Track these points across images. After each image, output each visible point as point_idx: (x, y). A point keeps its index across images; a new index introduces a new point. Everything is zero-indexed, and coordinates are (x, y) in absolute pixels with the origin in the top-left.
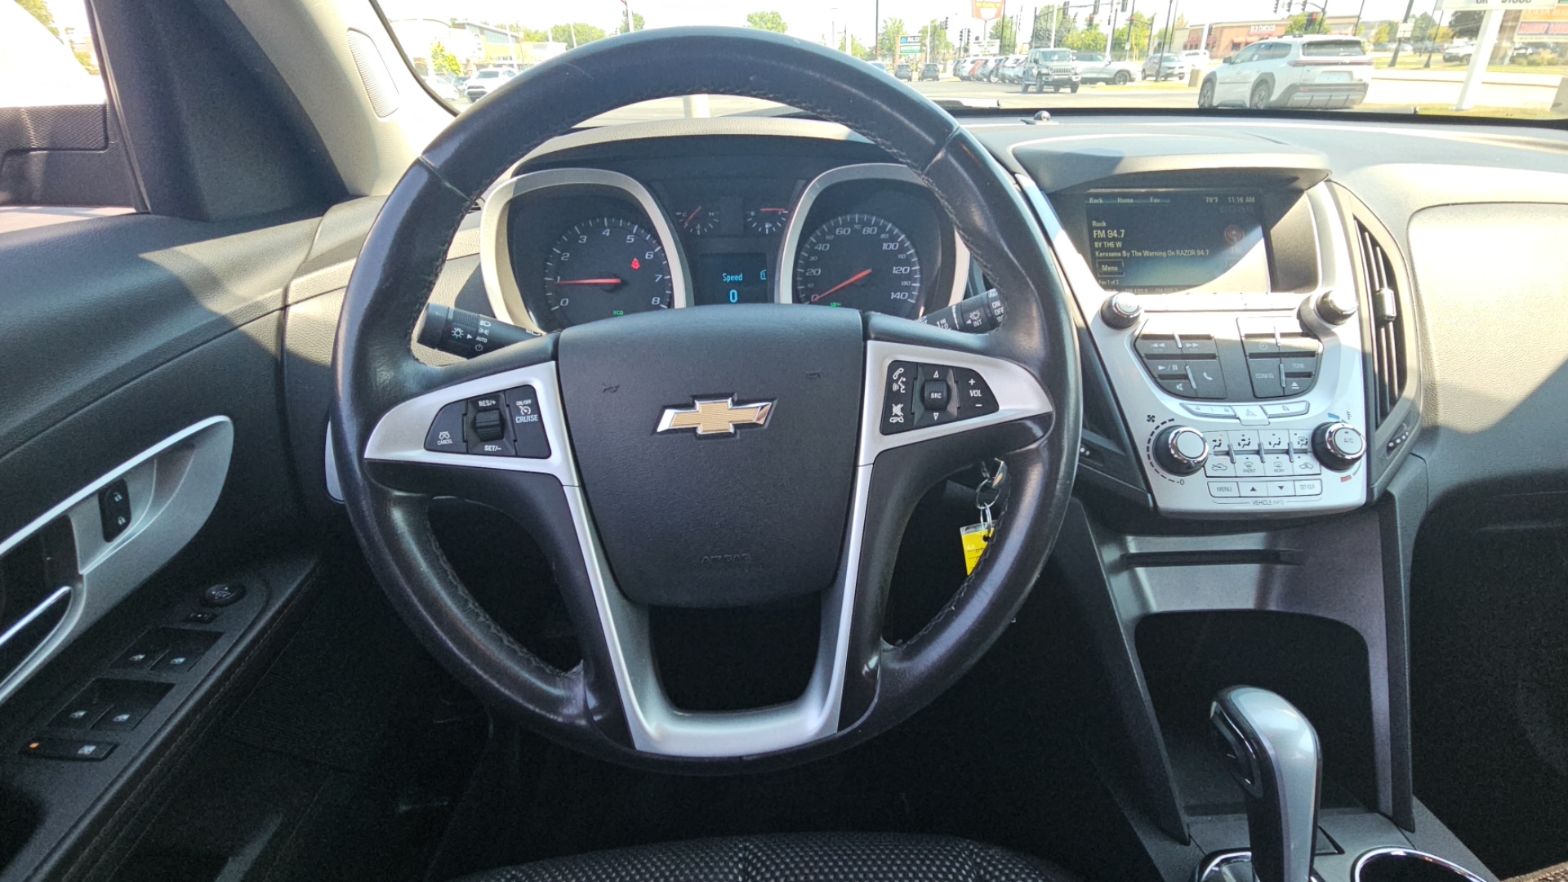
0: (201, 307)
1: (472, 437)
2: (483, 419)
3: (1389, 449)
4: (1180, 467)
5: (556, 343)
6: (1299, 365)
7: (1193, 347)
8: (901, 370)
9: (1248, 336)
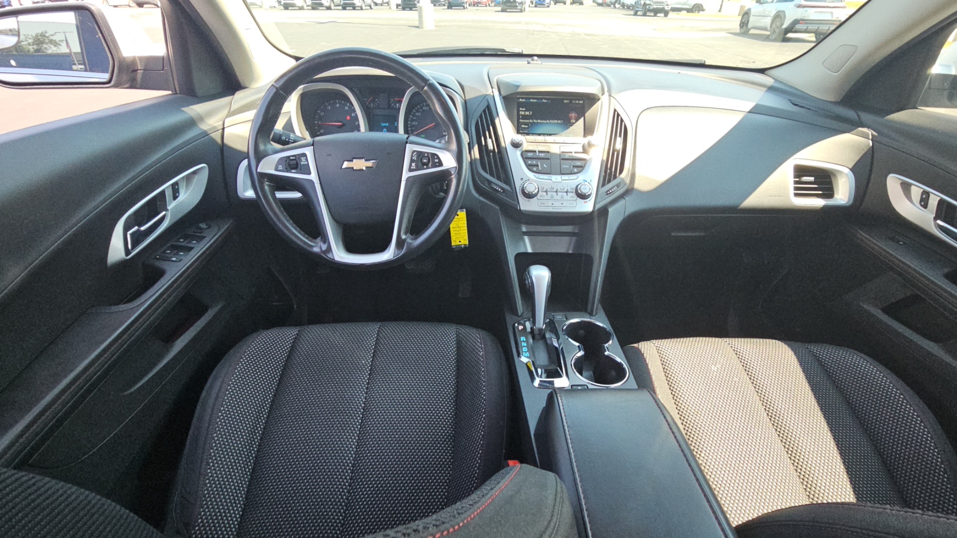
0: (198, 126)
1: (289, 169)
2: (291, 162)
3: (608, 194)
4: (529, 196)
5: (313, 141)
6: (578, 163)
7: (542, 155)
8: (415, 153)
9: (562, 152)
